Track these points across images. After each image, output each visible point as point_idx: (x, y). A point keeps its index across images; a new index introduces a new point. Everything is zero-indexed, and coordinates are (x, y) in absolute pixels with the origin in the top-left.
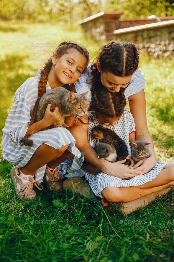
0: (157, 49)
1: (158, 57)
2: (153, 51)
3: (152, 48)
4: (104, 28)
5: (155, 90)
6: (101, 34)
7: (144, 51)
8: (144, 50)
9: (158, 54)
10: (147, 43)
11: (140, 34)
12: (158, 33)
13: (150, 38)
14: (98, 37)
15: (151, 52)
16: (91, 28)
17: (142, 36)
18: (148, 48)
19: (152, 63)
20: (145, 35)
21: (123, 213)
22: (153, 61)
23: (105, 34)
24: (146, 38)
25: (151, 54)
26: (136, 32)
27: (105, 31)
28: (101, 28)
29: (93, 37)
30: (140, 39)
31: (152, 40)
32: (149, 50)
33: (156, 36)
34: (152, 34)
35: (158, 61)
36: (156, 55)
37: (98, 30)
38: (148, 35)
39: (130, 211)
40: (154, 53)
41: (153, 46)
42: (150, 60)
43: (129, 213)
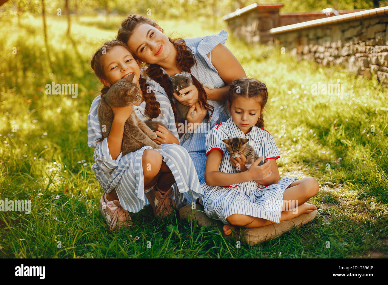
0: (327, 54)
1: (328, 64)
2: (322, 56)
3: (321, 53)
4: (257, 25)
5: (316, 107)
6: (254, 34)
7: (310, 57)
8: (310, 55)
9: (328, 60)
10: (314, 45)
11: (304, 33)
12: (328, 32)
13: (318, 38)
14: (249, 39)
15: (319, 58)
16: (241, 25)
17: (307, 36)
18: (315, 52)
19: (320, 73)
20: (311, 36)
21: (249, 243)
22: (321, 70)
23: (258, 33)
24: (312, 39)
25: (319, 60)
26: (299, 31)
27: (258, 29)
28: (253, 26)
29: (242, 39)
30: (305, 40)
31: (320, 41)
32: (317, 55)
33: (326, 35)
34: (320, 33)
35: (327, 70)
36: (325, 62)
37: (249, 29)
38: (315, 35)
39: (257, 241)
40: (323, 59)
41: (321, 49)
42: (317, 68)
43: (256, 243)
